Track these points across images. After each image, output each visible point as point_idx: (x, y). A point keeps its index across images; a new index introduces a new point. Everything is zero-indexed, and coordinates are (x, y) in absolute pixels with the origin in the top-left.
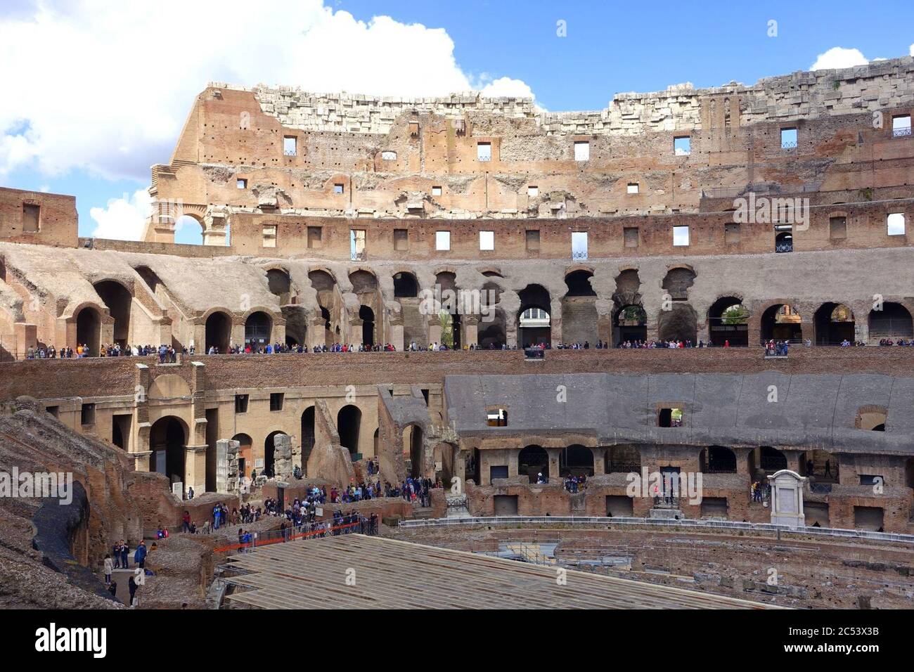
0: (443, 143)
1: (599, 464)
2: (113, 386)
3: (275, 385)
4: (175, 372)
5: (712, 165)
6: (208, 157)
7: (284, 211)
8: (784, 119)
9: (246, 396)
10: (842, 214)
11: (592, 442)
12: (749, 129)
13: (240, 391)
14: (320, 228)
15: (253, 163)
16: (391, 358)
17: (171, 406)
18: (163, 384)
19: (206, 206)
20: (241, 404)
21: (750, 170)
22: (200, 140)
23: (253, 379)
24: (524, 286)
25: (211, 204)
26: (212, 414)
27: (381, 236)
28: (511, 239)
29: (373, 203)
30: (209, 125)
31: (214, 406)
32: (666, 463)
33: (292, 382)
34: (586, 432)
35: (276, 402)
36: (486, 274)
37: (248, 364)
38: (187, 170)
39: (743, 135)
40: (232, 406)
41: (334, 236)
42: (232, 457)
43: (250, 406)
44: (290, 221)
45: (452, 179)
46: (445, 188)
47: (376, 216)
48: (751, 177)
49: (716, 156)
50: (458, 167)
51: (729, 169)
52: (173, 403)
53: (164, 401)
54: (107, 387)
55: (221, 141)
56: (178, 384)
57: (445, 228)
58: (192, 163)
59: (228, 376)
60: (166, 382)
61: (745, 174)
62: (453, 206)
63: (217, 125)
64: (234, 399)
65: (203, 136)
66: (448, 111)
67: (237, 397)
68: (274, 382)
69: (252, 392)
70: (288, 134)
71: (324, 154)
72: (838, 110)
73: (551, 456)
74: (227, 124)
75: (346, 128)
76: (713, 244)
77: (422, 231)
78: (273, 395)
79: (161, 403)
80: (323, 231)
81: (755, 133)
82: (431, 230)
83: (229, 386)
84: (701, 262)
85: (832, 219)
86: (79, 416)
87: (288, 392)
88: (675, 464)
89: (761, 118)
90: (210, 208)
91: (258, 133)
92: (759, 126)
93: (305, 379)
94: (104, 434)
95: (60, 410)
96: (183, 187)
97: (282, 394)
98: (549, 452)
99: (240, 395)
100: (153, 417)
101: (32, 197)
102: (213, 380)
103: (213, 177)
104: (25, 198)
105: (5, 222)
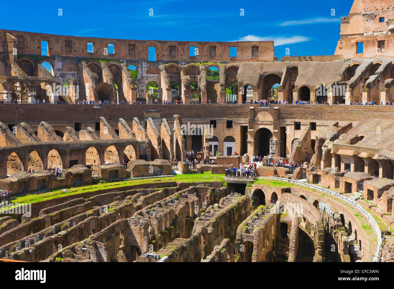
2: (241, 115)
3: (313, 119)
4: (267, 111)
6: (366, 9)
9: (300, 123)
13: (297, 120)
15: (388, 8)
16: (364, 108)
17: (264, 124)
18: (261, 115)
19: (363, 34)
20: (297, 126)
22: (362, 2)
23: (304, 115)
25: (366, 32)
31: (284, 126)
33: (320, 118)
35: (313, 126)
37: (302, 109)
38: (355, 18)
40: (293, 127)
41: (391, 44)
42: (273, 146)
43: (302, 127)
52: (265, 123)
53: (261, 122)
54: (239, 115)
56: (267, 115)
58: (358, 14)
59: (292, 114)
60: (262, 115)
64: (294, 123)
67: (296, 123)
68: (313, 117)
69: (302, 121)
73: (365, 162)
78: (311, 123)
79: (259, 123)
80: (386, 42)
83: (293, 118)
86: (225, 125)
87: (318, 122)
90: (365, 34)
93: (326, 117)
94: (236, 132)
95: (217, 122)
96: (352, 26)
97: (315, 123)
98: (364, 160)
99: (297, 122)
100: (257, 128)
101: (255, 43)
102: (285, 115)
103: (367, 19)
104: (252, 44)
105: (245, 54)
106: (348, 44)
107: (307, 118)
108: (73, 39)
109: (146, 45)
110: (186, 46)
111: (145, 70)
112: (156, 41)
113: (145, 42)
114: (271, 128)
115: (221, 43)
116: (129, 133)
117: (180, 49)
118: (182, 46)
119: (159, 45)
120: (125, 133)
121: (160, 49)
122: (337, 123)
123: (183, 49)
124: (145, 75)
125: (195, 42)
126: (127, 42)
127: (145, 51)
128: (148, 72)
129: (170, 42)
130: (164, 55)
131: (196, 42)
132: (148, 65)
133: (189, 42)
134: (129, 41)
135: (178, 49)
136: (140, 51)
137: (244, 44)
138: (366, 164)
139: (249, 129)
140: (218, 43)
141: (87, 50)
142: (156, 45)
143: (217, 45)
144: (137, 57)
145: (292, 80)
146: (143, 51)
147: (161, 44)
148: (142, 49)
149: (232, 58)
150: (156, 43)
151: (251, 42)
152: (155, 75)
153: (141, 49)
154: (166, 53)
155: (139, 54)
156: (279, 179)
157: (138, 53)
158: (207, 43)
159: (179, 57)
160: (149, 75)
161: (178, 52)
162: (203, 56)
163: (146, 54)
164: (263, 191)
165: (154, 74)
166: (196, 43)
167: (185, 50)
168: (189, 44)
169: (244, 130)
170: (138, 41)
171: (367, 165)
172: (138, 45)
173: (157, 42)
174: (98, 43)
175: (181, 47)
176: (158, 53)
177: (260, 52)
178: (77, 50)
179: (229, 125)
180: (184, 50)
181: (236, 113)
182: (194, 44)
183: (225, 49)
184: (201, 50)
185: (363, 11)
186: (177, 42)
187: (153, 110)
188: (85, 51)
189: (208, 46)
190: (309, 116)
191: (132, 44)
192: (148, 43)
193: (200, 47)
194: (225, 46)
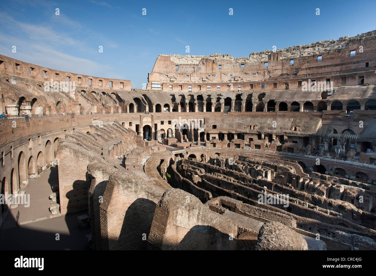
0: (211, 65)
1: (236, 137)
2: (135, 119)
4: (148, 116)
5: (273, 69)
6: (160, 71)
7: (175, 82)
8: (291, 58)
9: (163, 121)
10: (301, 80)
11: (234, 132)
12: (282, 60)
13: (162, 120)
15: (169, 72)
17: (147, 123)
19: (159, 81)
20: (162, 123)
21: (282, 70)
23: (164, 118)
24: (226, 98)
26: (156, 125)
27: (195, 87)
28: (224, 87)
29: (195, 80)
30: (160, 64)
31: (156, 123)
32: (250, 137)
34: (233, 130)
35: (170, 122)
36: (218, 95)
38: (155, 74)
39: (281, 61)
40: (160, 123)
41: (185, 87)
43: (164, 123)
44: (176, 84)
45: (213, 74)
46: (211, 76)
47: (196, 82)
48: (282, 72)
49: (274, 67)
50: (214, 71)
51: (277, 70)
55: (162, 67)
56: (149, 118)
57: (209, 85)
58: (156, 72)
60: (146, 118)
61: (281, 71)
62: (213, 80)
65: (158, 66)
66: (212, 58)
67: (161, 121)
68: (169, 118)
70: (176, 65)
71: (184, 69)
72: (304, 55)
73: (225, 135)
74: (163, 63)
75: (189, 63)
76: (270, 88)
77: (204, 86)
78: (169, 121)
79: (145, 122)
80: (182, 86)
81: (284, 61)
82: (206, 85)
83: (159, 119)
84: (267, 92)
85: (298, 82)
87: (172, 120)
88: (252, 137)
89: (285, 57)
91: (170, 65)
92: (285, 59)
94: (134, 128)
95: (125, 123)
100: (144, 125)
101: (122, 81)
102: (156, 118)
103: (160, 75)
104: (121, 81)
105: (117, 86)
107: (167, 119)
108: (21, 64)
109: (65, 75)
110: (87, 78)
112: (71, 73)
113: (64, 73)
114: (150, 125)
115: (105, 79)
117: (84, 80)
118: (85, 78)
119: (72, 76)
121: (73, 79)
123: (86, 80)
129: (78, 75)
131: (92, 77)
133: (89, 76)
134: (56, 71)
135: (83, 80)
136: (62, 78)
137: (116, 81)
139: (140, 126)
140: (103, 78)
143: (103, 80)
147: (74, 75)
149: (111, 88)
150: (71, 74)
151: (120, 80)
153: (62, 77)
154: (77, 81)
157: (61, 80)
158: (98, 78)
159: (84, 84)
162: (96, 85)
167: (87, 81)
169: (137, 127)
170: (61, 71)
172: (61, 74)
174: (37, 69)
177: (124, 85)
178: (24, 72)
179: (130, 124)
181: (133, 118)
182: (91, 78)
183: (107, 82)
184: (95, 82)
185: (158, 71)
186: (82, 75)
187: (97, 118)
188: (29, 74)
189: (98, 80)
190: (167, 118)
191: (57, 73)
192: (66, 73)
193: (94, 80)
194: (107, 81)
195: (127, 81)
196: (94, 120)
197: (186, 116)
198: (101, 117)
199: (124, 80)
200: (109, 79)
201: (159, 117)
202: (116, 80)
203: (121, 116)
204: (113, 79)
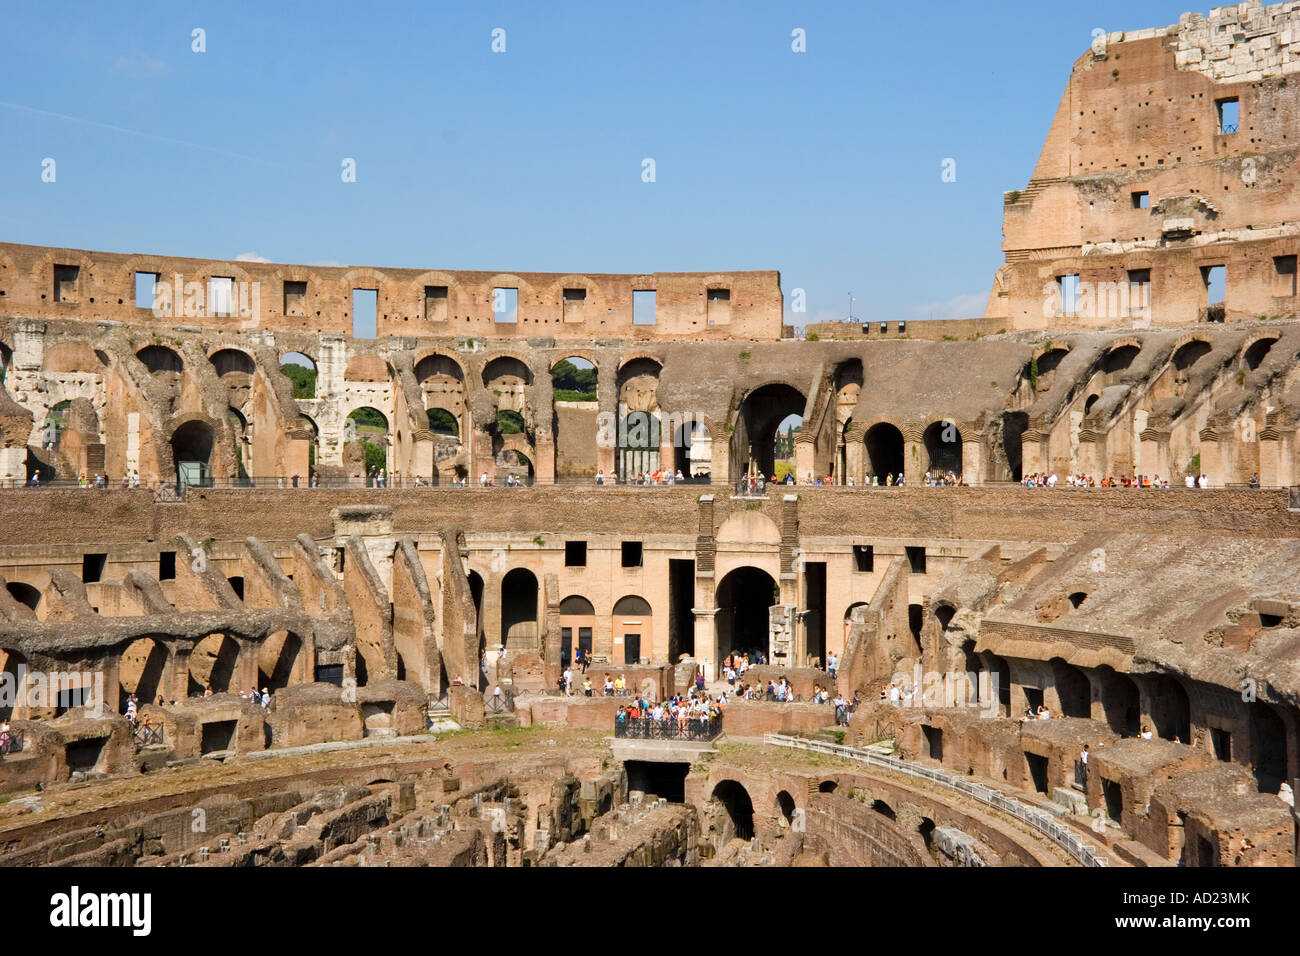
2: (669, 522)
3: (914, 534)
4: (758, 508)
6: (1086, 165)
9: (870, 548)
13: (862, 540)
14: (1148, 271)
15: (1161, 162)
16: (1087, 498)
17: (751, 554)
18: (740, 522)
19: (1080, 247)
20: (864, 559)
22: (1073, 140)
23: (882, 524)
25: (1089, 243)
26: (816, 574)
30: (1088, 112)
31: (820, 560)
33: (940, 532)
38: (1051, 194)
40: (850, 561)
41: (1170, 283)
42: (781, 629)
43: (878, 562)
44: (1098, 265)
52: (753, 548)
53: (740, 545)
54: (663, 522)
55: (1107, 133)
56: (761, 523)
58: (1057, 181)
60: (744, 522)
63: (1099, 109)
64: (851, 550)
65: (1078, 131)
67: (857, 549)
68: (914, 529)
69: (879, 543)
70: (1221, 95)
71: (1286, 120)
73: (1093, 685)
74: (1116, 103)
78: (909, 549)
79: (734, 549)
80: (1153, 275)
83: (843, 532)
86: (618, 556)
87: (932, 546)
90: (1086, 248)
91: (1170, 107)
93: (959, 529)
94: (653, 582)
95: (589, 546)
96: (1043, 221)
97: (923, 550)
98: (1088, 675)
99: (860, 547)
100: (724, 566)
101: (719, 279)
102: (821, 522)
103: (1091, 197)
104: (709, 282)
105: (683, 315)
106: (1029, 280)
107: (894, 532)
108: (83, 262)
109: (344, 282)
110: (483, 288)
111: (340, 367)
112: (381, 270)
113: (339, 272)
114: (772, 567)
115: (602, 279)
116: (278, 587)
117: (463, 297)
118: (471, 288)
119: (389, 283)
120: (265, 591)
121: (393, 297)
122: (996, 549)
123: (473, 298)
124: (340, 385)
125: (513, 273)
126: (280, 274)
127: (340, 302)
128: (350, 376)
129: (427, 274)
130: (406, 319)
131: (518, 274)
132: (352, 353)
133: (494, 274)
134: (287, 268)
135: (455, 298)
136: (322, 303)
137: (679, 281)
138: (1095, 688)
139: (699, 570)
140: (593, 277)
141: (133, 297)
142: (378, 282)
143: (588, 284)
144: (314, 324)
145: (845, 401)
146: (335, 302)
147: (398, 280)
148: (331, 298)
149: (643, 328)
150: (379, 276)
151: (704, 275)
152: (373, 386)
153: (326, 297)
154: (415, 310)
155: (318, 313)
156: (799, 746)
157: (317, 310)
158: (555, 276)
159: (460, 323)
160: (355, 386)
161: (455, 307)
162: (541, 322)
163: (346, 315)
164: (746, 787)
165: (371, 381)
166: (517, 278)
167: (481, 300)
168: (494, 281)
169: (682, 576)
170: (317, 270)
171: (1100, 694)
172: (318, 281)
173: (382, 275)
174: (174, 273)
175: (465, 289)
176: (387, 311)
177: (735, 308)
178: (97, 298)
179: (632, 555)
180: (475, 300)
181: (653, 516)
182: (512, 280)
183: (616, 299)
184: (533, 302)
185: (1076, 172)
186: (450, 272)
187: (368, 507)
188: (127, 302)
189: (557, 287)
190: (903, 526)
191: (296, 278)
192: (351, 275)
193: (531, 290)
194: (616, 288)
195: (753, 274)
196: (347, 517)
197: (1033, 513)
198: (404, 502)
199: (732, 274)
200: (627, 277)
201: (843, 517)
202: (681, 275)
203: (564, 500)
204: (659, 275)
